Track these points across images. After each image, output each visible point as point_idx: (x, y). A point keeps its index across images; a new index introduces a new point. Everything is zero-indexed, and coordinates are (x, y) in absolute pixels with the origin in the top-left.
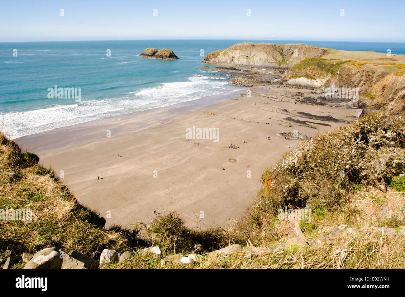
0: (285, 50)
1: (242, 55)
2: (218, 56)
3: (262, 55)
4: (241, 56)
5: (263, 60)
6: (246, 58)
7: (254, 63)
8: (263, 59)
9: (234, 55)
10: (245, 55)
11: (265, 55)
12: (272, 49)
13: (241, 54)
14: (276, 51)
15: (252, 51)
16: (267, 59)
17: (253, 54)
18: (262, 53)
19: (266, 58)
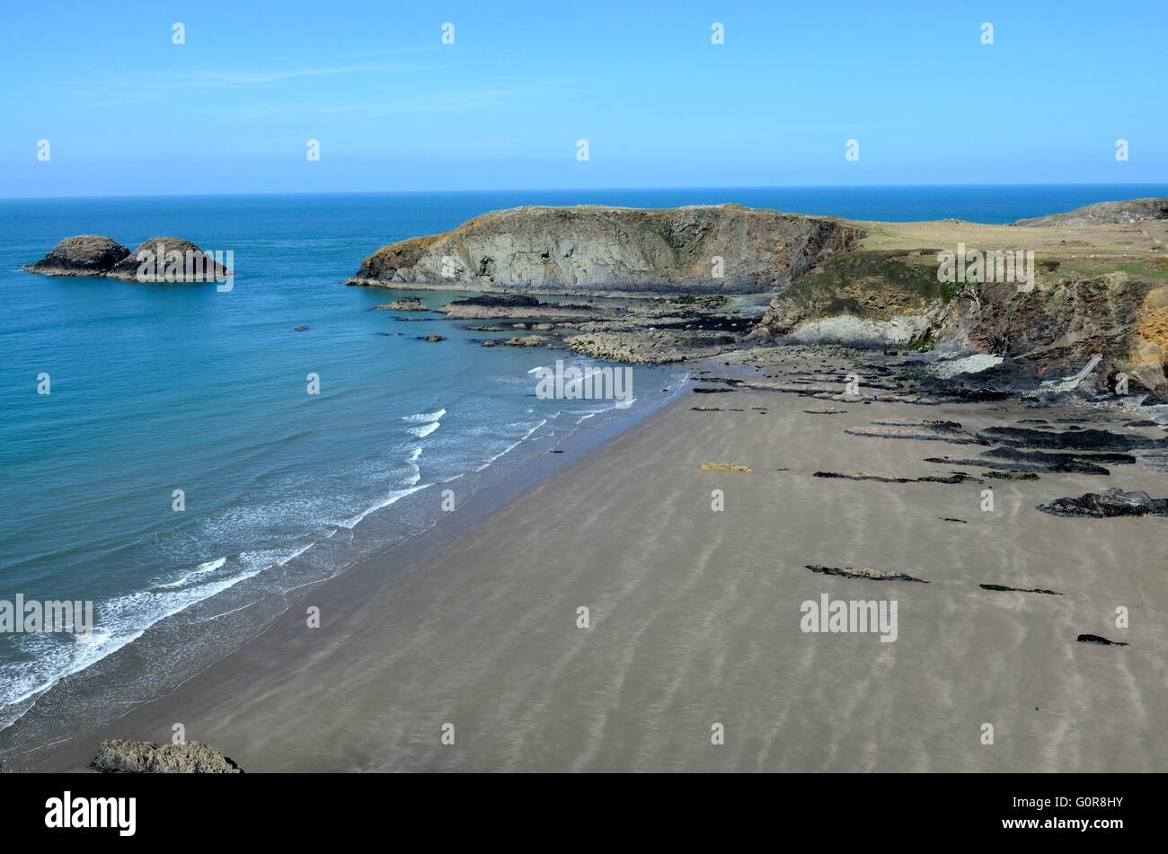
0: (681, 228)
1: (526, 250)
2: (423, 261)
3: (602, 249)
4: (517, 255)
5: (607, 265)
6: (538, 260)
7: (576, 280)
8: (608, 261)
9: (489, 252)
10: (536, 249)
11: (615, 250)
12: (637, 226)
13: (517, 248)
14: (651, 234)
15: (562, 236)
16: (622, 262)
17: (565, 246)
18: (602, 240)
19: (619, 258)
